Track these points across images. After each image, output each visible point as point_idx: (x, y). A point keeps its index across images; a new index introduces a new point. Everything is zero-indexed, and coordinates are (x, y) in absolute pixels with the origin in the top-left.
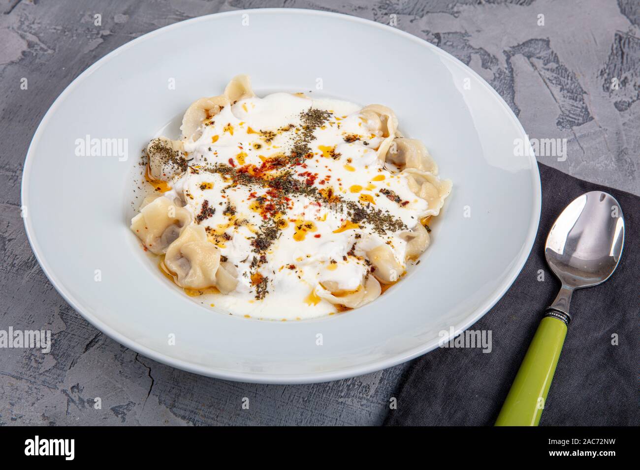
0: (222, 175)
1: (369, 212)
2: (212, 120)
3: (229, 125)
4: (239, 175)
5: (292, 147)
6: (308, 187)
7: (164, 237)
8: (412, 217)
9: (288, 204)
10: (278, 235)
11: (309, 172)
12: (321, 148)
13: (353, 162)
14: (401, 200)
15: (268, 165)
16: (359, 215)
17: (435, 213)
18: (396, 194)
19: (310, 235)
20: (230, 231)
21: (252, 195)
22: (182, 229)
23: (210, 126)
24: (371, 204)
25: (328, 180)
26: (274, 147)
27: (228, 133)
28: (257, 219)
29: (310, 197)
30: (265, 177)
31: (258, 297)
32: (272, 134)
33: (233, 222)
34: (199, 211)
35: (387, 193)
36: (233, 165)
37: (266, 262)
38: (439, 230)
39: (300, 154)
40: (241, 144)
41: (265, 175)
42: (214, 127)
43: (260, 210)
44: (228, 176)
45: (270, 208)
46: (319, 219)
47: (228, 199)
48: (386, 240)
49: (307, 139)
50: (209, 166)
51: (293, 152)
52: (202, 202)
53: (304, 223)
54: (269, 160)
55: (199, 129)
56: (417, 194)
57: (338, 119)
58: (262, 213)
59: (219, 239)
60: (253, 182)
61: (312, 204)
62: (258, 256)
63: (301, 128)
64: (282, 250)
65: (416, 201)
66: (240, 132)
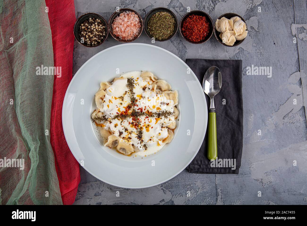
0: (117, 118)
1: (161, 113)
2: (104, 100)
3: (110, 100)
4: (122, 117)
5: (130, 100)
6: (141, 113)
7: (113, 144)
8: (172, 108)
9: (140, 121)
10: (142, 132)
11: (140, 108)
12: (138, 96)
15: (127, 109)
16: (159, 115)
17: (177, 104)
19: (150, 128)
20: (129, 136)
21: (130, 123)
23: (104, 103)
24: (161, 110)
25: (146, 108)
26: (125, 102)
27: (111, 103)
28: (135, 130)
29: (144, 116)
30: (129, 114)
31: (145, 150)
32: (122, 97)
33: (129, 133)
34: (119, 134)
36: (118, 114)
37: (143, 141)
38: (179, 107)
39: (134, 101)
40: (117, 106)
41: (128, 113)
43: (134, 127)
44: (119, 118)
45: (136, 125)
46: (149, 122)
47: (124, 126)
48: (169, 119)
49: (133, 95)
50: (113, 118)
51: (131, 101)
52: (118, 131)
53: (147, 125)
54: (127, 107)
55: (102, 104)
56: (170, 99)
57: (137, 81)
58: (135, 127)
59: (128, 139)
60: (126, 117)
61: (146, 118)
62: (141, 141)
63: (129, 92)
64: (146, 136)
65: (170, 102)
66: (113, 100)
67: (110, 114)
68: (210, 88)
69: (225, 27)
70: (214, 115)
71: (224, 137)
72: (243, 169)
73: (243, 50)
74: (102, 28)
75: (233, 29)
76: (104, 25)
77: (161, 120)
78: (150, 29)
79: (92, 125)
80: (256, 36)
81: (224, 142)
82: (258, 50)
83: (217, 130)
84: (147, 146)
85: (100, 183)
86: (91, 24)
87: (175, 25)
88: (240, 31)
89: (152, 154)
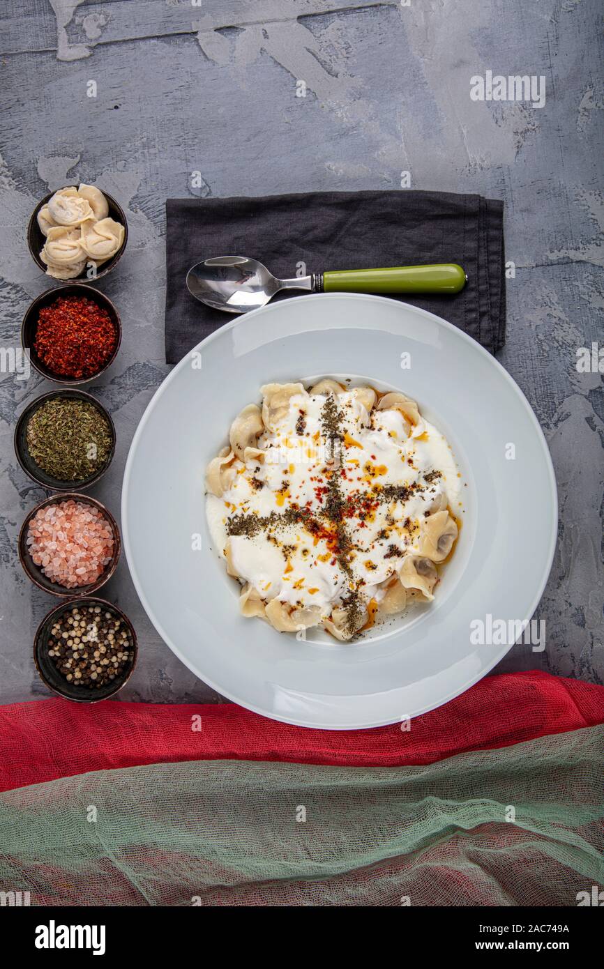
0: (349, 562)
1: (329, 433)
2: (294, 604)
3: (295, 588)
4: (343, 550)
5: (292, 525)
6: (330, 491)
7: (425, 573)
8: (314, 400)
9: (355, 495)
10: (388, 487)
11: (315, 496)
12: (280, 503)
13: (285, 468)
14: (301, 417)
15: (320, 534)
16: (336, 438)
17: (301, 386)
18: (297, 422)
19: (375, 464)
20: (400, 525)
21: (362, 525)
23: (304, 602)
24: (321, 434)
25: (315, 477)
26: (299, 539)
27: (303, 584)
28: (382, 510)
29: (339, 483)
30: (334, 529)
31: (440, 476)
32: (284, 550)
33: (392, 527)
34: (395, 558)
35: (300, 430)
36: (335, 559)
37: (415, 483)
38: (310, 378)
39: (295, 515)
40: (311, 565)
41: (332, 531)
42: (302, 600)
43: (372, 513)
44: (348, 557)
45: (367, 506)
46: (357, 465)
47: (373, 542)
48: (346, 409)
49: (277, 519)
50: (347, 577)
51: (297, 522)
52: (387, 560)
53: (367, 473)
54: (315, 535)
55: (309, 610)
56: (287, 407)
57: (234, 508)
58: (374, 509)
59: (411, 528)
60: (345, 535)
61: (345, 478)
62: (414, 490)
63: (268, 529)
64: (399, 476)
65: (295, 405)
66: (295, 576)
67: (336, 583)
68: (251, 290)
69: (71, 250)
70: (330, 277)
71: (396, 245)
72: (488, 188)
73: (136, 197)
74: (78, 617)
75: (74, 227)
76: (71, 611)
77: (350, 432)
78: (78, 474)
79: (374, 639)
80: (95, 163)
81: (411, 246)
82: (137, 155)
83: (377, 267)
84: (430, 472)
85: (545, 612)
86: (67, 651)
87: (67, 397)
88: (81, 207)
89: (453, 455)
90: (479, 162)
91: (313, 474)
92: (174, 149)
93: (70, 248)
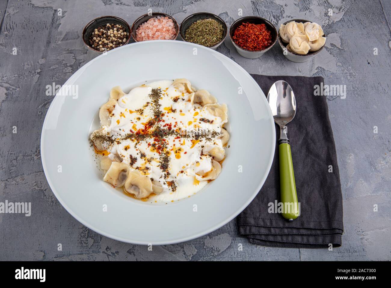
0: (130, 139)
1: (200, 132)
2: (113, 112)
3: (121, 113)
4: (138, 136)
5: (153, 113)
6: (170, 131)
8: (218, 127)
9: (166, 143)
10: (169, 159)
11: (167, 124)
12: (165, 109)
13: (183, 111)
14: (210, 121)
15: (147, 126)
16: (197, 137)
17: (226, 121)
18: (207, 119)
19: (182, 153)
20: (148, 165)
21: (149, 145)
22: (127, 172)
23: (113, 117)
24: (200, 129)
25: (177, 124)
26: (145, 116)
27: (123, 117)
28: (156, 155)
29: (173, 135)
30: (149, 133)
31: (173, 191)
32: (141, 110)
33: (147, 161)
34: (130, 161)
35: (203, 120)
36: (133, 132)
37: (170, 174)
38: (230, 128)
39: (158, 115)
40: (131, 121)
41: (148, 132)
42: (115, 117)
43: (155, 150)
44: (133, 139)
45: (159, 148)
46: (182, 144)
47: (139, 150)
48: (213, 142)
49: (158, 107)
50: (123, 137)
51: (155, 116)
52: (129, 156)
53: (177, 149)
54: (147, 124)
55: (109, 119)
56: (215, 115)
57: (165, 91)
58: (157, 151)
59: (145, 171)
60: (145, 137)
61: (176, 138)
62: (166, 173)
63: (152, 103)
64: (174, 166)
65: (216, 119)
66: (127, 114)
67: (120, 130)
69: (293, 32)
70: (287, 149)
71: (308, 185)
72: (350, 242)
73: (324, 70)
74: (122, 34)
75: (304, 32)
76: (125, 31)
77: (200, 143)
78: (188, 37)
80: (339, 54)
81: (308, 192)
82: (346, 71)
83: (295, 174)
84: (176, 185)
86: (109, 29)
87: (224, 33)
88: (314, 36)
89: (184, 198)
90: (366, 237)
91: (179, 123)
92: (351, 85)
93: (294, 31)
